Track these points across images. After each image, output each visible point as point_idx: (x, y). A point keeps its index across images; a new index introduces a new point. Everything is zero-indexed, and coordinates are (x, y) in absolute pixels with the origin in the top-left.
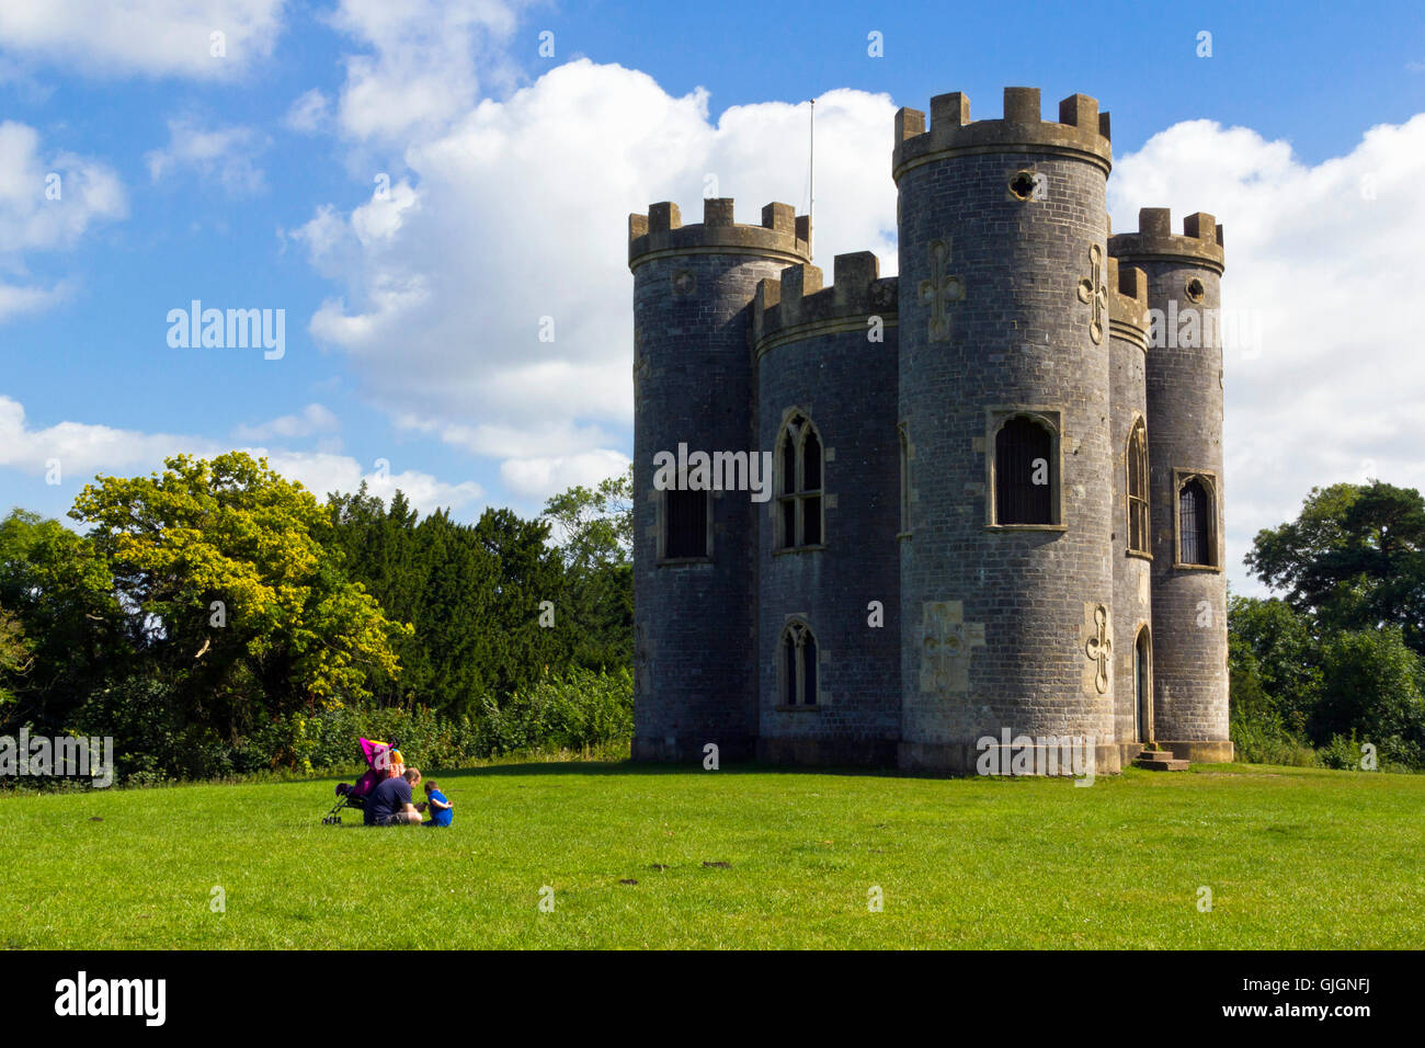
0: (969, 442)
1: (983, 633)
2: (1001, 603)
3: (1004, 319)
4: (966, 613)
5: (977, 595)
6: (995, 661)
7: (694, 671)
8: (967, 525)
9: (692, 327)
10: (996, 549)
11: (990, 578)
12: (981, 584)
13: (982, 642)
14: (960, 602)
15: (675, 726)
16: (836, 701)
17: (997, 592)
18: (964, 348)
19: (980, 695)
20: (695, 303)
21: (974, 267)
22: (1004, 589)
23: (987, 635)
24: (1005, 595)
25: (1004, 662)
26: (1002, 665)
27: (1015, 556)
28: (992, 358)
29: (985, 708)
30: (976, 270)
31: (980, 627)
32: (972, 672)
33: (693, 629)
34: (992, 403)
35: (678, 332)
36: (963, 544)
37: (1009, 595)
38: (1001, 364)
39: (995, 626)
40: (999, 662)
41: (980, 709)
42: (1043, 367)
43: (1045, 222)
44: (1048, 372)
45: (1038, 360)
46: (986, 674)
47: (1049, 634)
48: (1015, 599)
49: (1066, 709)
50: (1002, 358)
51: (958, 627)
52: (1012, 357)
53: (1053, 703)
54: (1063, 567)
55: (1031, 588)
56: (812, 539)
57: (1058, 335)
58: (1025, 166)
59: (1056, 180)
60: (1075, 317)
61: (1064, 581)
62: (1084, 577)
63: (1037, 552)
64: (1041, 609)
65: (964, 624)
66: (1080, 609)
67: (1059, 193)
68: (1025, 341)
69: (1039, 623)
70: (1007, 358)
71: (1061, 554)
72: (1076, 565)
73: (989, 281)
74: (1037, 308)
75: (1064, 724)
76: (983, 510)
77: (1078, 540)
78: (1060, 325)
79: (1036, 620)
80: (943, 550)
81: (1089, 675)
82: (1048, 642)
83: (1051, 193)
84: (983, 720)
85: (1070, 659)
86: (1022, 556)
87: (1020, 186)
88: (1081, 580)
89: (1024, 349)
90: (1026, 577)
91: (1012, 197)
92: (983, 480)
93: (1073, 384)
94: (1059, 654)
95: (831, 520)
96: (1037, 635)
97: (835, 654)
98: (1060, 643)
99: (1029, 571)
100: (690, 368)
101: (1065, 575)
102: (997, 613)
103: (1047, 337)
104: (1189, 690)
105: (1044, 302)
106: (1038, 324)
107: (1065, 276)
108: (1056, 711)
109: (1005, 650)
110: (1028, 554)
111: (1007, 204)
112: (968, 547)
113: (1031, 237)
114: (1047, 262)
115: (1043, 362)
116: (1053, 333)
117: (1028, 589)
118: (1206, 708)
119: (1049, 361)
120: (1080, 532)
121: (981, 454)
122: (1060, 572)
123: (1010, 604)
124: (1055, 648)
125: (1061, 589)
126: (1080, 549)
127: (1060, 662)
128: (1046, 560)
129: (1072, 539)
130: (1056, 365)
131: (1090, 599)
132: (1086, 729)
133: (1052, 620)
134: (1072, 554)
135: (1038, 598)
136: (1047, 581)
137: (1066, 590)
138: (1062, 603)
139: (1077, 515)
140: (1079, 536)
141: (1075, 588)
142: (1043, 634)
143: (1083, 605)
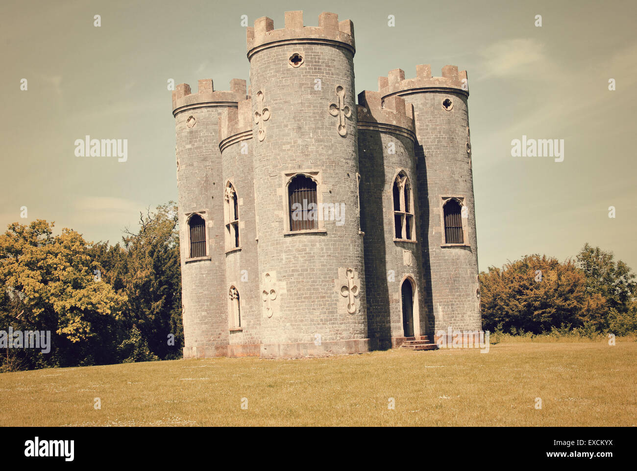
0: (275, 191)
1: (285, 287)
2: (293, 271)
3: (289, 127)
4: (278, 277)
5: (282, 268)
6: (291, 300)
7: (204, 313)
8: (277, 232)
9: (196, 144)
10: (290, 244)
11: (287, 259)
12: (284, 262)
13: (285, 291)
14: (275, 271)
15: (196, 341)
16: (248, 325)
17: (291, 266)
18: (272, 144)
19: (285, 318)
20: (197, 131)
21: (274, 102)
22: (294, 264)
23: (287, 288)
25: (296, 300)
26: (295, 302)
27: (298, 247)
28: (284, 147)
29: (288, 324)
30: (276, 104)
31: (284, 284)
32: (281, 307)
33: (202, 293)
34: (284, 170)
35: (189, 146)
36: (275, 242)
37: (296, 266)
38: (288, 150)
39: (290, 283)
40: (293, 301)
42: (309, 150)
43: (308, 77)
44: (312, 152)
45: (307, 146)
46: (287, 307)
47: (317, 285)
48: (300, 269)
49: (328, 322)
50: (288, 147)
51: (275, 284)
52: (294, 146)
53: (321, 320)
54: (325, 251)
55: (307, 262)
56: (237, 245)
57: (317, 133)
58: (297, 50)
59: (314, 55)
60: (327, 123)
61: (325, 258)
62: (337, 255)
63: (310, 244)
64: (313, 272)
65: (277, 283)
66: (335, 271)
67: (316, 62)
68: (300, 137)
69: (312, 280)
70: (291, 147)
71: (323, 244)
72: (332, 249)
73: (281, 109)
74: (305, 120)
75: (328, 330)
76: (283, 224)
77: (333, 236)
78: (319, 128)
79: (311, 278)
80: (267, 246)
81: (342, 305)
82: (318, 289)
83: (311, 62)
84: (287, 331)
85: (330, 297)
86: (302, 246)
87: (296, 59)
88: (335, 256)
89: (300, 141)
90: (305, 257)
91: (291, 65)
92: (283, 210)
93: (327, 157)
94: (324, 295)
95: (243, 235)
96: (311, 286)
97: (246, 301)
98: (324, 289)
99: (306, 253)
100: (195, 164)
101: (326, 255)
102: (291, 276)
103: (311, 134)
104: (452, 308)
105: (309, 117)
106: (306, 128)
107: (321, 103)
108: (323, 324)
109: (296, 294)
110: (305, 245)
111: (289, 70)
112: (277, 244)
113: (301, 85)
114: (310, 97)
115: (310, 147)
116: (315, 132)
117: (306, 263)
118: (463, 317)
119: (313, 146)
120: (334, 232)
121: (281, 196)
122: (323, 253)
123: (297, 271)
124: (321, 292)
125: (323, 262)
126: (334, 241)
127: (324, 299)
128: (315, 247)
129: (329, 236)
130: (317, 148)
131: (342, 266)
132: (341, 332)
133: (319, 278)
134: (329, 244)
135: (311, 267)
136: (316, 258)
137: (326, 263)
138: (325, 269)
139: (332, 224)
140: (333, 234)
141: (332, 261)
142: (314, 285)
143: (337, 269)
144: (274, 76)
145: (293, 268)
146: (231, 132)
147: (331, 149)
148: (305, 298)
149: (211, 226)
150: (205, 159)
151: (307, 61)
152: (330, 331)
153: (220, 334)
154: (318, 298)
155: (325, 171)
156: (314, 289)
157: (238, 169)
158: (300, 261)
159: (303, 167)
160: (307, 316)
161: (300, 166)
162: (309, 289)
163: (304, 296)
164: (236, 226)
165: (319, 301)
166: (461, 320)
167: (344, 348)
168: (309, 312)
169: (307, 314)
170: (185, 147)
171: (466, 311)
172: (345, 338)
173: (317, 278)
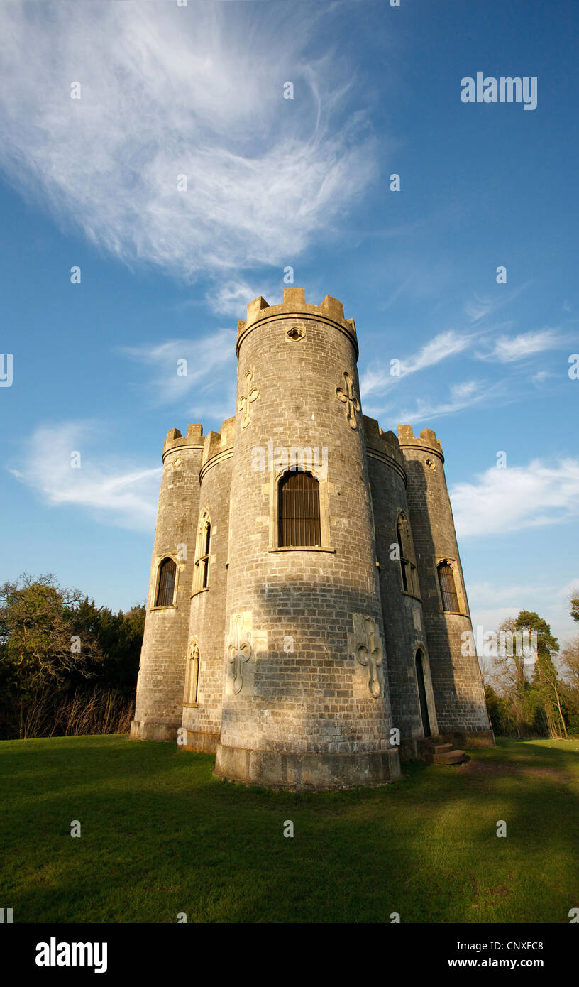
0: (259, 488)
1: (266, 640)
2: (280, 612)
3: (284, 406)
4: (254, 621)
5: (262, 607)
6: (275, 666)
7: (160, 677)
8: (257, 548)
9: (178, 484)
10: (277, 567)
14: (250, 613)
16: (207, 701)
17: (277, 603)
20: (181, 472)
21: (266, 379)
22: (282, 600)
23: (269, 641)
24: (283, 605)
26: (281, 670)
27: (291, 572)
28: (275, 430)
31: (263, 634)
32: (256, 675)
33: (161, 650)
35: (171, 486)
36: (254, 564)
37: (286, 605)
38: (281, 433)
39: (275, 633)
40: (278, 667)
41: (262, 713)
42: (311, 434)
44: (314, 437)
45: (307, 430)
46: (267, 678)
47: (320, 640)
48: (292, 609)
49: (339, 713)
50: (281, 429)
51: (249, 634)
52: (289, 429)
53: (327, 707)
54: (332, 582)
55: (304, 598)
56: (205, 585)
57: (321, 416)
58: (297, 325)
60: (333, 407)
61: (333, 594)
62: (350, 590)
63: (309, 568)
64: (314, 617)
65: (253, 632)
66: (347, 619)
67: (319, 339)
68: (298, 419)
69: (311, 630)
70: (285, 429)
71: (329, 570)
72: (343, 580)
73: (274, 385)
74: (305, 398)
75: (339, 730)
76: (268, 536)
77: (344, 560)
78: (323, 411)
79: (309, 627)
80: (242, 570)
81: (360, 681)
82: (320, 648)
83: (315, 338)
84: (265, 725)
85: (341, 663)
86: (297, 572)
87: (294, 334)
88: (348, 593)
89: (297, 424)
90: (300, 589)
91: (288, 340)
92: (268, 514)
93: (334, 447)
94: (330, 660)
95: (212, 571)
96: (310, 640)
97: (208, 664)
98: (331, 649)
99: (302, 584)
100: (175, 504)
101: (334, 588)
102: (276, 622)
103: (313, 416)
105: (311, 395)
106: (306, 408)
107: (325, 383)
109: (283, 655)
110: (301, 571)
111: (286, 344)
112: (257, 567)
113: (301, 360)
114: (311, 373)
115: (311, 432)
116: (317, 415)
117: (302, 600)
119: (315, 431)
120: (346, 555)
121: (267, 495)
124: (327, 654)
125: (330, 601)
126: (346, 568)
127: (332, 668)
128: (317, 575)
129: (338, 559)
130: (320, 434)
131: (358, 611)
132: (360, 735)
133: (324, 628)
134: (338, 572)
135: (311, 608)
136: (318, 593)
137: (335, 602)
138: (332, 613)
139: (342, 541)
140: (344, 557)
141: (343, 600)
142: (315, 640)
143: (351, 616)
144: (266, 352)
146: (211, 454)
147: (339, 439)
149: (182, 570)
150: (184, 499)
151: (308, 338)
152: (342, 732)
153: (175, 707)
154: (320, 664)
155: (332, 465)
156: (314, 647)
157: (216, 493)
158: (293, 595)
160: (302, 698)
162: (305, 647)
163: (298, 659)
164: (206, 561)
165: (323, 671)
167: (366, 771)
168: (305, 691)
170: (167, 487)
172: (366, 748)
173: (320, 628)
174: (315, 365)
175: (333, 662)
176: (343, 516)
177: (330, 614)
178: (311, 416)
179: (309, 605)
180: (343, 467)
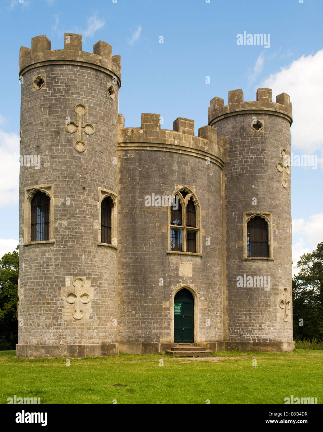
1: (23, 293)
2: (28, 279)
5: (22, 276)
10: (27, 254)
11: (25, 267)
12: (23, 271)
13: (23, 297)
17: (27, 274)
22: (29, 272)
25: (28, 306)
27: (32, 257)
30: (25, 126)
31: (23, 291)
32: (21, 311)
34: (26, 187)
37: (30, 275)
39: (26, 290)
42: (45, 167)
43: (48, 97)
44: (47, 168)
47: (45, 292)
48: (32, 277)
49: (52, 327)
53: (46, 325)
54: (53, 260)
55: (38, 271)
57: (53, 150)
59: (54, 77)
60: (63, 140)
61: (53, 267)
62: (65, 264)
63: (40, 253)
64: (42, 280)
66: (62, 280)
67: (55, 83)
69: (41, 287)
71: (52, 254)
72: (60, 259)
74: (43, 139)
75: (52, 334)
77: (62, 246)
78: (54, 145)
79: (39, 286)
81: (68, 311)
82: (44, 296)
83: (52, 83)
85: (56, 303)
86: (35, 256)
87: (39, 82)
88: (64, 266)
90: (36, 266)
91: (35, 88)
92: (24, 222)
93: (60, 172)
94: (49, 301)
96: (40, 293)
98: (50, 296)
99: (37, 263)
101: (54, 264)
102: (27, 284)
104: (250, 317)
105: (46, 135)
106: (43, 146)
107: (58, 122)
108: (48, 329)
109: (28, 300)
110: (37, 255)
111: (33, 92)
113: (41, 106)
114: (48, 116)
115: (45, 164)
116: (50, 150)
118: (261, 326)
119: (48, 163)
120: (64, 243)
122: (51, 262)
123: (31, 279)
124: (48, 299)
125: (51, 271)
126: (63, 251)
127: (50, 306)
128: (45, 257)
129: (58, 246)
130: (52, 164)
131: (71, 274)
132: (65, 337)
133: (47, 285)
134: (58, 254)
135: (41, 276)
136: (45, 267)
137: (54, 271)
138: (52, 277)
139: (61, 235)
140: (62, 245)
141: (59, 270)
142: (42, 292)
143: (64, 278)
145: (28, 276)
147: (65, 165)
148: (34, 304)
151: (48, 83)
152: (54, 335)
154: (44, 304)
155: (57, 186)
156: (41, 296)
158: (33, 269)
159: (39, 182)
161: (36, 182)
162: (37, 296)
163: (34, 302)
165: (45, 307)
166: (259, 329)
167: (65, 353)
168: (37, 317)
169: (35, 319)
171: (266, 321)
172: (69, 342)
173: (45, 286)
174: (50, 108)
175: (51, 303)
176: (64, 219)
177: (51, 278)
178: (46, 152)
179: (40, 274)
180: (66, 185)
